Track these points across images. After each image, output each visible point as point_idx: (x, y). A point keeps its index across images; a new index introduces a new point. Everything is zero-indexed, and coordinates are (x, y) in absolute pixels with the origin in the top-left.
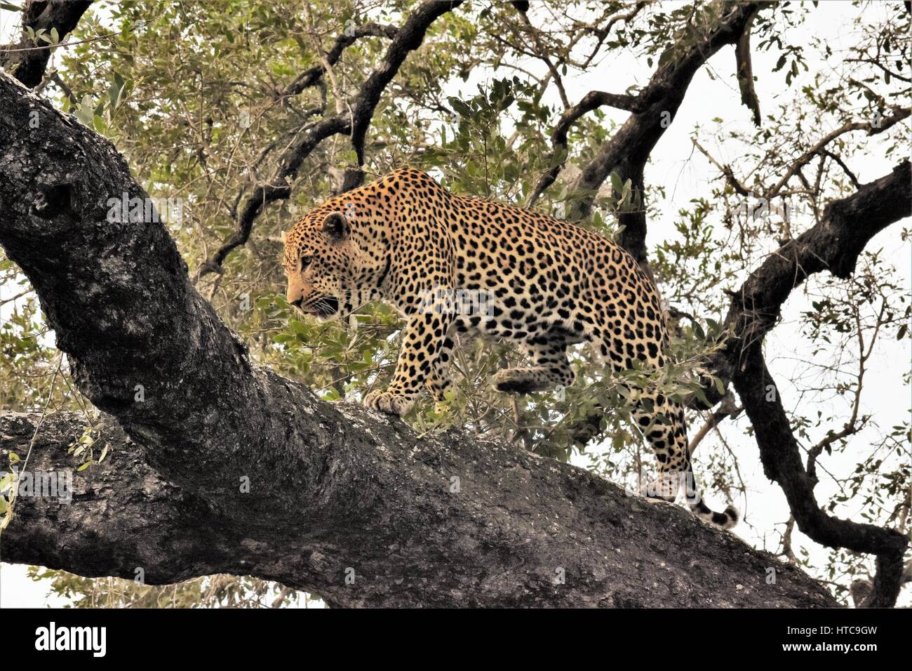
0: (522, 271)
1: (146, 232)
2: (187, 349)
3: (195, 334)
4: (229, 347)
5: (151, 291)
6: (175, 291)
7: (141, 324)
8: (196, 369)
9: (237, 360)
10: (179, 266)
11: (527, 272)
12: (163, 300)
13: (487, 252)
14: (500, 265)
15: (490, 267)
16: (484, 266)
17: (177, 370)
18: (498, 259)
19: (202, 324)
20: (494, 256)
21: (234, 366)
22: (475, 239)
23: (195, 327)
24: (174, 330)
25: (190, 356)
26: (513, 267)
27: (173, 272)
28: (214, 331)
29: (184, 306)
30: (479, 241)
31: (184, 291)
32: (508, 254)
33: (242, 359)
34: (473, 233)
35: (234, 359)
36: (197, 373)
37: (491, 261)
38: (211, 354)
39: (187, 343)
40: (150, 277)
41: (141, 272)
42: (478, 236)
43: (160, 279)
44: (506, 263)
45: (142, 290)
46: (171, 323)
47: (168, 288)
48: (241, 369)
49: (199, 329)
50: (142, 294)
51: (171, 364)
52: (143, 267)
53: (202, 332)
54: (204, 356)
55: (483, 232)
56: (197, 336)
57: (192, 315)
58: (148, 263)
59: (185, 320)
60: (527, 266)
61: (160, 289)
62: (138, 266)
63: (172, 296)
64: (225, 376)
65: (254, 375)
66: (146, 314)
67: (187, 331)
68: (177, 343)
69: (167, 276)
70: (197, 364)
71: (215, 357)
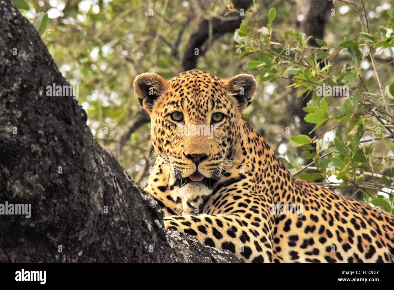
0: (361, 249)
1: (32, 74)
2: (86, 214)
3: (96, 196)
4: (139, 211)
5: (41, 145)
6: (70, 144)
7: (30, 186)
8: (98, 239)
9: (150, 226)
10: (75, 114)
11: (366, 250)
12: (56, 155)
13: (326, 224)
14: (340, 240)
15: (330, 242)
16: (323, 241)
17: (75, 240)
18: (337, 232)
19: (105, 184)
20: (333, 230)
21: (145, 234)
22: (314, 213)
23: (96, 187)
24: (70, 192)
25: (90, 222)
26: (352, 242)
27: (68, 122)
28: (121, 192)
29: (82, 162)
30: (319, 214)
31: (82, 145)
32: (345, 226)
33: (155, 226)
34: (312, 208)
35: (145, 226)
36: (100, 243)
37: (330, 235)
38: (117, 219)
39: (87, 207)
40: (39, 128)
41: (27, 123)
42: (317, 210)
43: (51, 130)
44: (345, 236)
45: (29, 144)
46: (67, 183)
47: (61, 140)
48: (155, 237)
49: (101, 189)
50: (29, 149)
51: (67, 233)
52: (31, 116)
53: (105, 193)
54: (107, 223)
55: (319, 207)
56: (99, 198)
57: (92, 173)
58: (36, 112)
59: (83, 179)
60: (365, 242)
61: (51, 143)
62: (25, 114)
63: (67, 150)
64: (135, 246)
65: (172, 245)
66: (34, 174)
67: (86, 192)
68: (75, 207)
69: (61, 127)
70: (100, 233)
71: (122, 224)
